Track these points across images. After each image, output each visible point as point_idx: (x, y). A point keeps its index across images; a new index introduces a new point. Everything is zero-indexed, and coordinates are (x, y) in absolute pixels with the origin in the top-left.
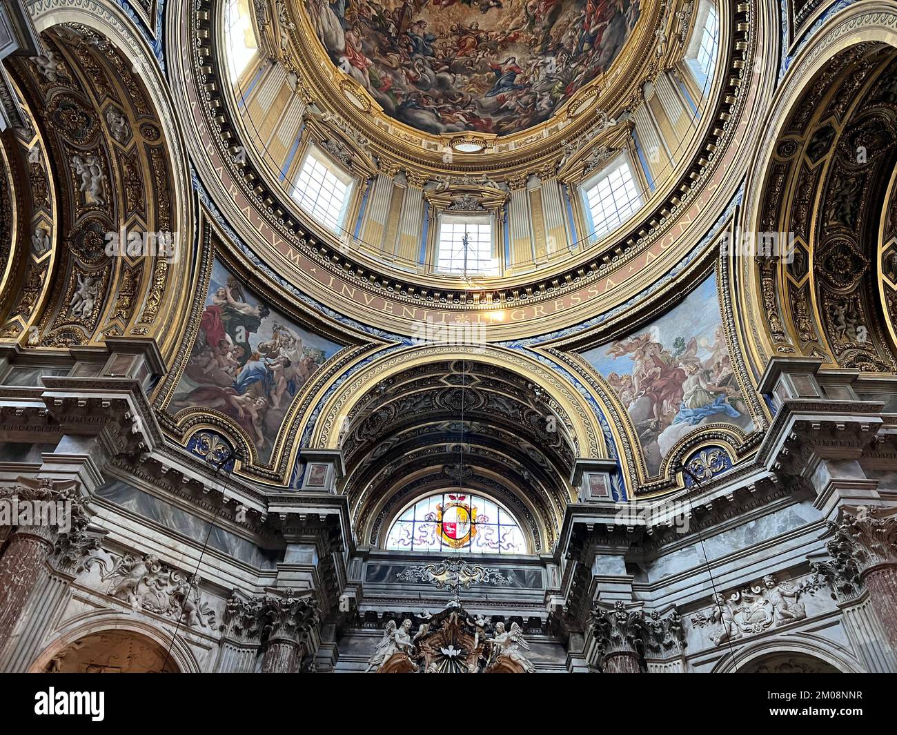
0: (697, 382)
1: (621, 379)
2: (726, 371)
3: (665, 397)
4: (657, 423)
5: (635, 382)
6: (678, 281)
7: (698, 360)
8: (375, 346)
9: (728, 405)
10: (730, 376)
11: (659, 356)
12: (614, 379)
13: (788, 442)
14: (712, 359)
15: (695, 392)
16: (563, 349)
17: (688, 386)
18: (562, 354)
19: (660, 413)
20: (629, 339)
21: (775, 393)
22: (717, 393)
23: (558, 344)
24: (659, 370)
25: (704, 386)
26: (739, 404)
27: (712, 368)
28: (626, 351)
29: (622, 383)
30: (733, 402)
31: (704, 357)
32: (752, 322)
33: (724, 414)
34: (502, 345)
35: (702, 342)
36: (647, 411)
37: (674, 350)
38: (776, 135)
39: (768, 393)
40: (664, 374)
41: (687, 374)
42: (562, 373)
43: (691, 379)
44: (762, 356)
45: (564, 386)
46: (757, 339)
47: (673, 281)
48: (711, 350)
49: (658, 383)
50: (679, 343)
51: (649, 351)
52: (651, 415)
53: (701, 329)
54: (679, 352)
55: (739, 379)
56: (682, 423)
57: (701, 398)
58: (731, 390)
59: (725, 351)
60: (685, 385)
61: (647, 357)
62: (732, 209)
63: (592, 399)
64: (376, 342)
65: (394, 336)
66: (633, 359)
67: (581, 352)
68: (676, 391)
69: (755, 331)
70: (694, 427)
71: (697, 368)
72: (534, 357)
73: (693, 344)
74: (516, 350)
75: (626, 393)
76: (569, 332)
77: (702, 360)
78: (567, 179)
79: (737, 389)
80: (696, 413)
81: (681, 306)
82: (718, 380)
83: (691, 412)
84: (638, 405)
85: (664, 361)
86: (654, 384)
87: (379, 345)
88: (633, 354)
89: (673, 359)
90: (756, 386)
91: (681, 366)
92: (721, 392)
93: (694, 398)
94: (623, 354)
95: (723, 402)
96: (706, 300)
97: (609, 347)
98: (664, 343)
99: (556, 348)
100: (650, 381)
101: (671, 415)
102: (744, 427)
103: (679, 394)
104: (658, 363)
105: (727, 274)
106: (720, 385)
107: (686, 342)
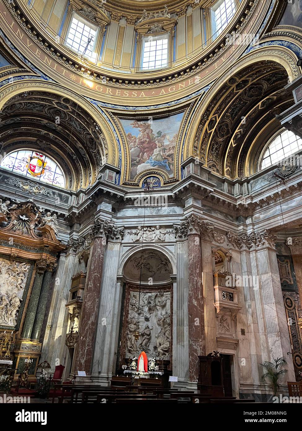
0: (160, 151)
1: (132, 137)
2: (171, 152)
3: (146, 152)
4: (139, 160)
5: (137, 141)
6: (170, 109)
7: (164, 143)
8: (27, 71)
9: (167, 164)
10: (172, 154)
11: (150, 135)
12: (130, 136)
13: (185, 187)
14: (168, 145)
15: (158, 155)
16: (114, 114)
17: (156, 151)
18: (113, 116)
19: (142, 157)
20: (142, 123)
21: (186, 168)
22: (165, 158)
23: (113, 111)
24: (148, 140)
25: (162, 154)
26: (171, 166)
27: (167, 148)
28: (139, 127)
29: (132, 139)
30: (169, 164)
31: (166, 143)
32: (189, 139)
33: (164, 167)
34: (88, 99)
35: (167, 137)
36: (137, 154)
37: (156, 135)
38: (232, 74)
39: (183, 167)
40: (149, 143)
41: (157, 146)
42: (110, 124)
43: (158, 149)
44: (187, 153)
45: (109, 130)
46: (188, 146)
47: (168, 107)
48: (170, 141)
49: (145, 145)
50: (159, 133)
51: (147, 131)
52: (138, 156)
53: (170, 132)
54: (158, 137)
55: (175, 157)
56: (148, 164)
57: (159, 158)
58: (170, 160)
59: (174, 144)
60: (155, 150)
61: (145, 133)
62: (202, 92)
63: (118, 140)
64: (28, 70)
65: (38, 71)
66: (140, 131)
67: (121, 118)
68: (151, 151)
69: (189, 143)
70: (152, 167)
71: (162, 146)
72: (101, 112)
73: (164, 136)
74: (94, 105)
75: (132, 143)
76: (119, 108)
77: (165, 144)
78: (139, 31)
79: (173, 160)
80: (155, 163)
81: (166, 119)
82: (167, 154)
83: (153, 161)
84: (135, 150)
85: (151, 137)
86: (144, 145)
87: (29, 72)
88: (141, 129)
89: (155, 138)
90: (180, 163)
91: (157, 142)
92: (167, 159)
93: (156, 157)
94: (137, 127)
95: (166, 162)
96: (176, 121)
97: (132, 122)
98: (154, 130)
99: (112, 112)
100: (143, 143)
101: (146, 160)
102: (169, 175)
103: (151, 153)
104: (149, 137)
105: (188, 116)
106: (167, 156)
107: (162, 134)
